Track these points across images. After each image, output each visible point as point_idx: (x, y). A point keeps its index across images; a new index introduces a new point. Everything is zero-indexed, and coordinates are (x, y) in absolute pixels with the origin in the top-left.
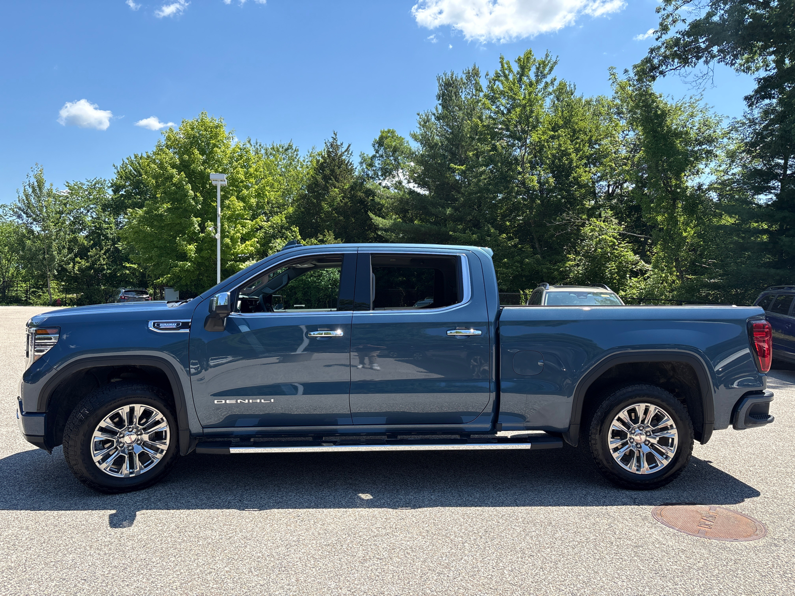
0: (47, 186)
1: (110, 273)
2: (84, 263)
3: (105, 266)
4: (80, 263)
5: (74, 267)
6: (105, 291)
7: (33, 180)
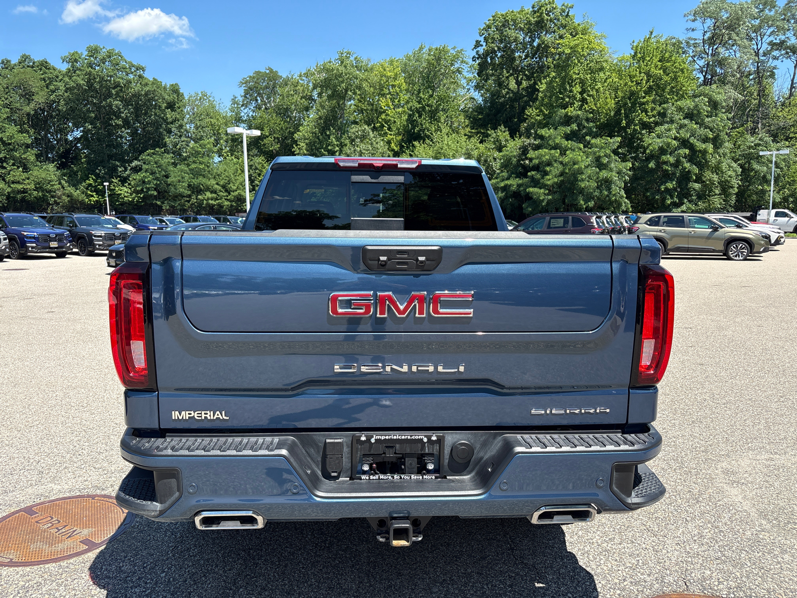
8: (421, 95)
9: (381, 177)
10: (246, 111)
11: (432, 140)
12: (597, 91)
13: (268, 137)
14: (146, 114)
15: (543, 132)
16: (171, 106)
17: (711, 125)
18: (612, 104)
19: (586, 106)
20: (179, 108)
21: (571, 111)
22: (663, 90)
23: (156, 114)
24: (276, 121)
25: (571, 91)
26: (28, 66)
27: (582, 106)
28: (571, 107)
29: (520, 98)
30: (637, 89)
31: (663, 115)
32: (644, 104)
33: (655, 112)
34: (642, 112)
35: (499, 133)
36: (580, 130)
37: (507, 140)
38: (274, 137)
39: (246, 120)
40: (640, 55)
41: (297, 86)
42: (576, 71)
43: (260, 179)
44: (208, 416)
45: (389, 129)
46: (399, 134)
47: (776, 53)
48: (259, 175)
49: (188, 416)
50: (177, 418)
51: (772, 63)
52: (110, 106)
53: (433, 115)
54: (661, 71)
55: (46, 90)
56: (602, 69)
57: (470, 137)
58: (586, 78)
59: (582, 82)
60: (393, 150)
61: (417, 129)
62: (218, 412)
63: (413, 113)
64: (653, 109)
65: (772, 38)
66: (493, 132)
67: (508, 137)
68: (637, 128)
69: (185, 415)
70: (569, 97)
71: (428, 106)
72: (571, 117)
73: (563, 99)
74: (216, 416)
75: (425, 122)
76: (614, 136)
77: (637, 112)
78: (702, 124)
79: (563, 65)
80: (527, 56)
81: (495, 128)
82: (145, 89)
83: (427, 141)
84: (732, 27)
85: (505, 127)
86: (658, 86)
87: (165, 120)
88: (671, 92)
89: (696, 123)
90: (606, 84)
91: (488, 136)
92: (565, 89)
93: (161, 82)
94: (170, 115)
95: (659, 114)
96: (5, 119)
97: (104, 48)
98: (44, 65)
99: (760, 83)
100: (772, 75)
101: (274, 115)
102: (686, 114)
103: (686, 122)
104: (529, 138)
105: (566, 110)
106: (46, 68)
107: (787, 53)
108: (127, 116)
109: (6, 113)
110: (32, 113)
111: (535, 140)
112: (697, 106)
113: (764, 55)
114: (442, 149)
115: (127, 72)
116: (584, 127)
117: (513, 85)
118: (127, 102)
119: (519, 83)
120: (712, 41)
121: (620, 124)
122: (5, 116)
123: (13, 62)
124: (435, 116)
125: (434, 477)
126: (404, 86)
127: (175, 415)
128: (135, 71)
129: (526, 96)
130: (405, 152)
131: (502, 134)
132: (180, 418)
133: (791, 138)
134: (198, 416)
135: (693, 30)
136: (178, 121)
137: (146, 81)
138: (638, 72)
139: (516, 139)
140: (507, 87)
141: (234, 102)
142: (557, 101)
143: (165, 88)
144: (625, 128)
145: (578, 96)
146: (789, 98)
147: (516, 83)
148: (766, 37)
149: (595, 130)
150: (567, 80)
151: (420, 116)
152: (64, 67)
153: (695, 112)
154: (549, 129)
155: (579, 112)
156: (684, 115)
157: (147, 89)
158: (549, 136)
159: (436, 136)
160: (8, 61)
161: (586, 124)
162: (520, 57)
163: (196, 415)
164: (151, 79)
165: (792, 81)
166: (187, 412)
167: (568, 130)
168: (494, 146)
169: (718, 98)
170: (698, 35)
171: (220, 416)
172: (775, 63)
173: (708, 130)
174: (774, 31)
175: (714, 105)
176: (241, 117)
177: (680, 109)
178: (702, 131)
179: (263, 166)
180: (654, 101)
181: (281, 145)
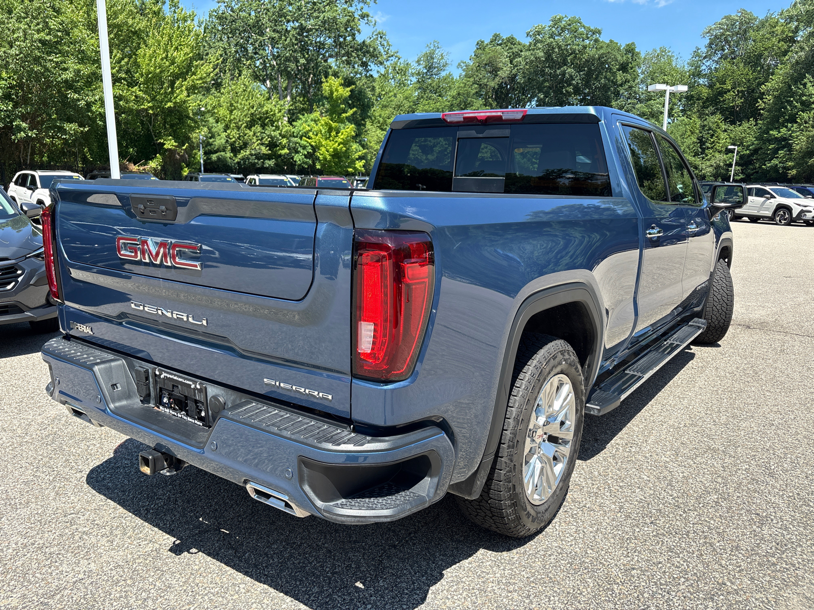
9: (487, 131)
10: (708, 64)
13: (729, 91)
14: (596, 79)
16: (624, 68)
20: (632, 68)
23: (605, 77)
24: (742, 71)
26: (498, 45)
38: (738, 91)
39: (706, 74)
41: (775, 27)
43: (712, 140)
48: (712, 136)
52: (564, 74)
55: (509, 65)
82: (598, 52)
87: (615, 83)
93: (617, 44)
94: (620, 77)
96: (474, 94)
97: (566, 16)
98: (511, 41)
101: (742, 65)
106: (512, 43)
108: (577, 83)
109: (476, 88)
110: (496, 87)
115: (583, 38)
118: (579, 68)
122: (474, 91)
123: (486, 43)
128: (592, 36)
136: (629, 82)
137: (601, 45)
141: (696, 54)
143: (619, 49)
152: (527, 41)
157: (602, 51)
160: (482, 42)
164: (608, 42)
176: (701, 71)
179: (718, 125)
181: (746, 99)
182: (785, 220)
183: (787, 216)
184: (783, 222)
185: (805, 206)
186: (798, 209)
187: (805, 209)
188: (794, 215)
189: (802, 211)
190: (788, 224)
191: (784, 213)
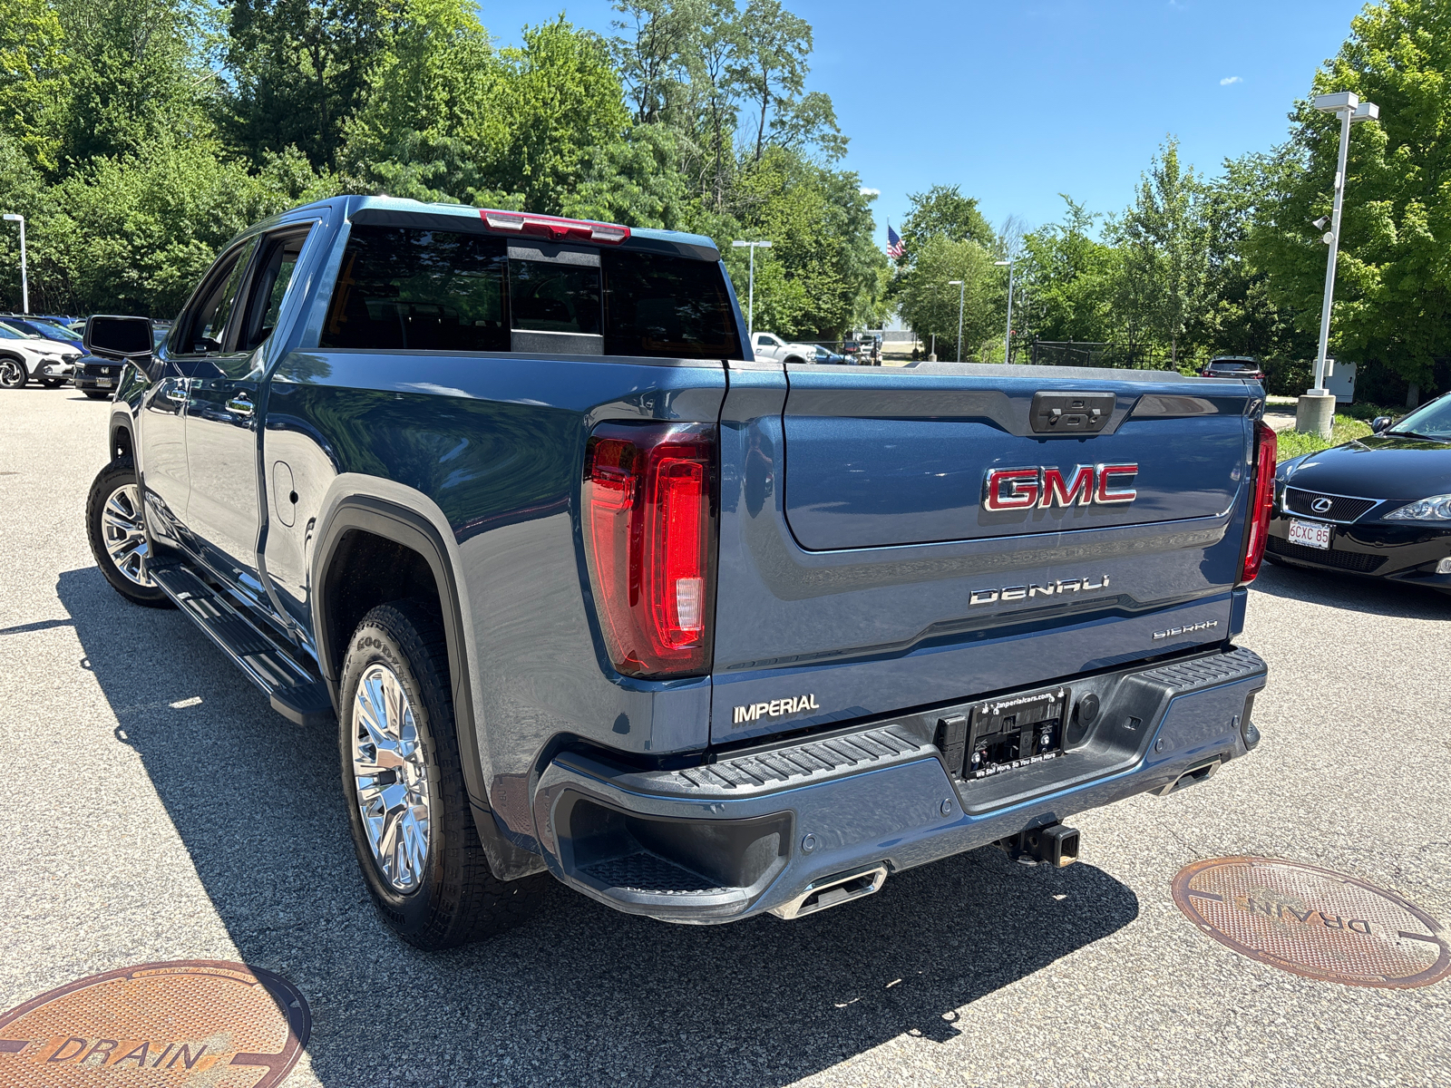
0: (1182, 173)
1: (1284, 329)
2: (1236, 311)
3: (1276, 316)
4: (1227, 310)
5: (1214, 318)
6: (1271, 364)
7: (1161, 167)
8: (105, 58)
11: (137, 156)
12: (479, 104)
15: (384, 168)
17: (659, 190)
18: (505, 133)
19: (460, 129)
21: (434, 136)
22: (586, 121)
25: (429, 98)
27: (451, 128)
28: (433, 128)
29: (326, 96)
30: (546, 113)
31: (587, 164)
32: (556, 140)
33: (574, 158)
34: (555, 155)
35: (290, 161)
36: (450, 173)
37: (306, 177)
40: (545, 51)
42: (437, 61)
44: (788, 707)
45: (29, 120)
46: (54, 133)
47: (736, 86)
49: (759, 712)
50: (741, 720)
51: (731, 100)
53: (135, 104)
54: (582, 89)
56: (481, 66)
57: (225, 161)
58: (456, 79)
59: (448, 84)
60: (42, 168)
61: (98, 129)
62: (804, 698)
63: (88, 94)
64: (571, 152)
65: (729, 62)
66: (274, 155)
67: (309, 170)
68: (549, 180)
69: (756, 711)
70: (426, 107)
71: (122, 82)
72: (433, 149)
73: (417, 111)
74: (801, 706)
75: (116, 114)
76: (515, 192)
77: (547, 152)
78: (646, 187)
79: (413, 47)
80: (333, 14)
81: (279, 149)
83: (128, 157)
84: (677, 31)
85: (300, 149)
86: (577, 113)
88: (598, 124)
89: (638, 184)
90: (491, 96)
91: (265, 162)
92: (419, 93)
95: (582, 161)
99: (717, 130)
100: (733, 120)
102: (622, 167)
103: (622, 180)
104: (354, 176)
105: (425, 133)
107: (751, 88)
111: (369, 182)
112: (637, 155)
113: (722, 86)
114: (165, 177)
116: (458, 168)
117: (307, 66)
119: (319, 65)
120: (649, 49)
121: (521, 171)
124: (139, 103)
125: (1054, 755)
126: (59, 33)
127: (740, 714)
129: (337, 92)
130: (73, 176)
131: (294, 160)
132: (747, 719)
133: (763, 222)
134: (774, 711)
135: (622, 26)
138: (545, 84)
139: (325, 176)
140: (295, 68)
142: (405, 113)
144: (528, 180)
145: (444, 109)
146: (757, 160)
147: (314, 65)
148: (723, 58)
149: (477, 176)
150: (419, 76)
151: (105, 102)
153: (636, 166)
154: (394, 163)
155: (448, 141)
156: (619, 169)
158: (396, 177)
159: (144, 149)
161: (459, 163)
162: (318, 13)
163: (770, 708)
165: (760, 133)
166: (759, 706)
167: (429, 170)
168: (280, 185)
169: (668, 146)
170: (631, 37)
171: (807, 705)
172: (737, 101)
173: (656, 198)
174: (732, 50)
175: (661, 157)
177: (612, 159)
178: (645, 198)
180: (571, 139)
182: (14, 378)
183: (17, 372)
184: (12, 382)
185: (47, 354)
186: (37, 359)
187: (47, 358)
188: (31, 370)
189: (43, 363)
190: (22, 386)
191: (10, 366)
